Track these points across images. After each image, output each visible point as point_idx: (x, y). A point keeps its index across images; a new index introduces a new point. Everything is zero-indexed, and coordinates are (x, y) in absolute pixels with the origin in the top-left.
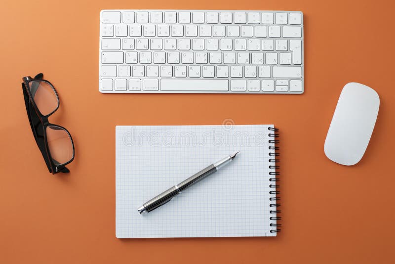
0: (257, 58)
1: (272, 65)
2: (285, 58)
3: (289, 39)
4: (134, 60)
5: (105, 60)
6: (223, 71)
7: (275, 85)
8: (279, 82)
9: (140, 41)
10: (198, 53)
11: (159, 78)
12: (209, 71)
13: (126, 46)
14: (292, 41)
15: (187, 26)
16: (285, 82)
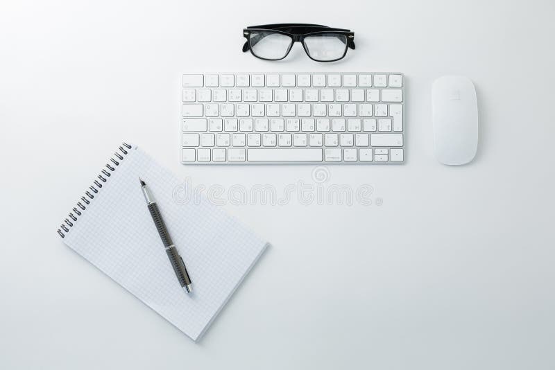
0: (354, 125)
1: (370, 133)
2: (385, 125)
3: (388, 103)
4: (218, 128)
5: (186, 128)
6: (316, 140)
7: (374, 154)
8: (378, 151)
9: (224, 107)
10: (288, 120)
11: (246, 147)
12: (300, 140)
13: (209, 112)
14: (392, 106)
15: (276, 90)
16: (385, 151)
